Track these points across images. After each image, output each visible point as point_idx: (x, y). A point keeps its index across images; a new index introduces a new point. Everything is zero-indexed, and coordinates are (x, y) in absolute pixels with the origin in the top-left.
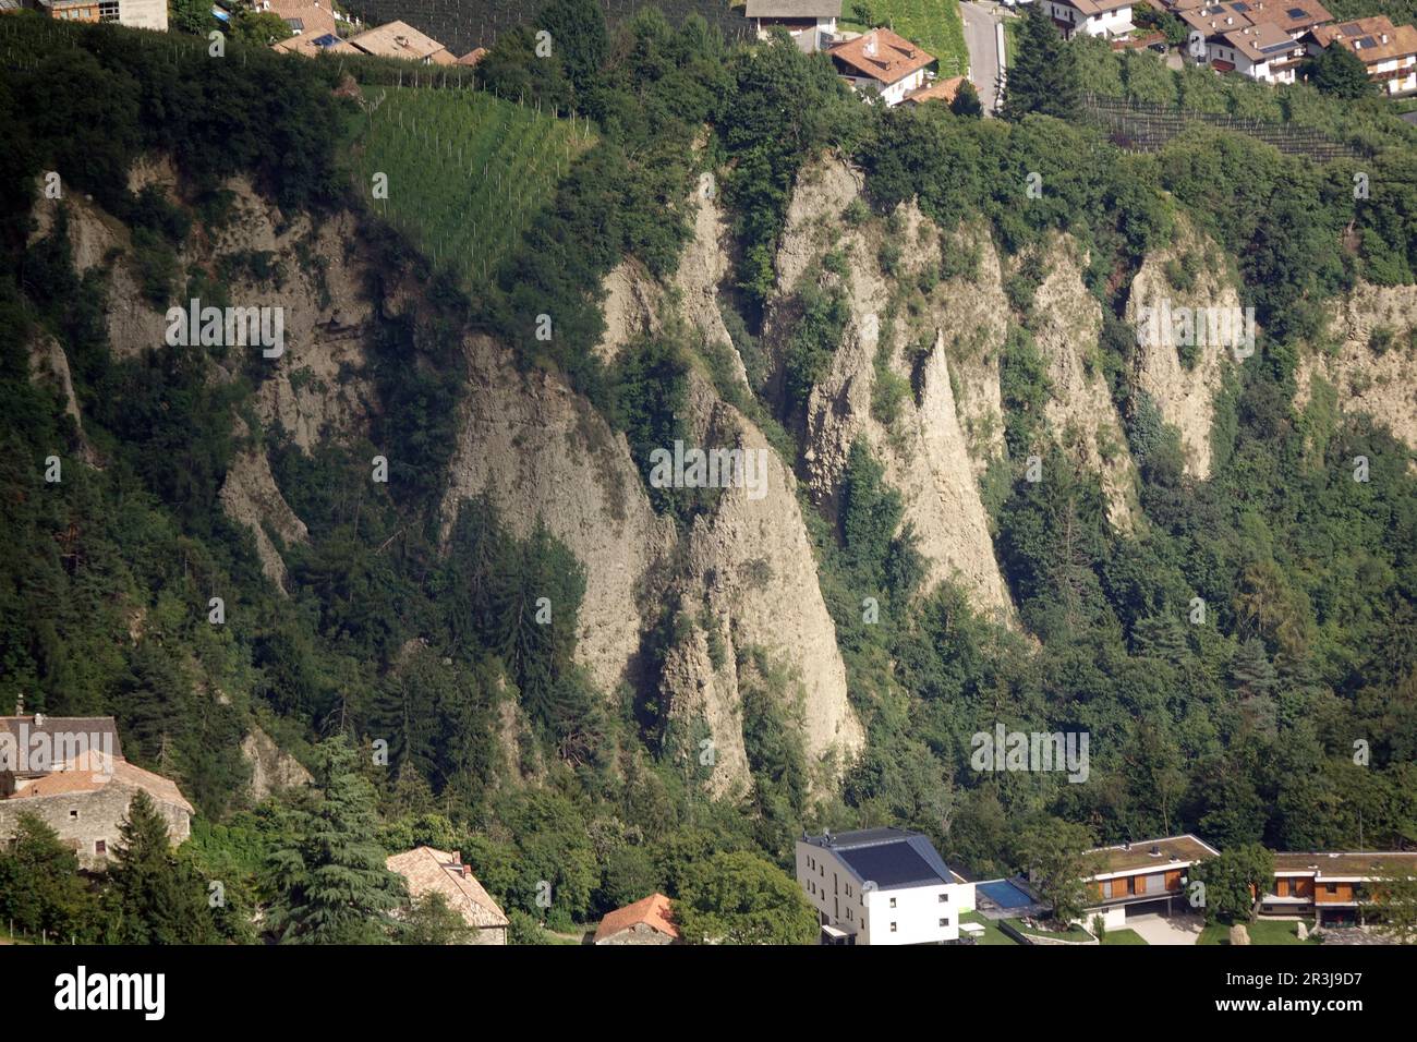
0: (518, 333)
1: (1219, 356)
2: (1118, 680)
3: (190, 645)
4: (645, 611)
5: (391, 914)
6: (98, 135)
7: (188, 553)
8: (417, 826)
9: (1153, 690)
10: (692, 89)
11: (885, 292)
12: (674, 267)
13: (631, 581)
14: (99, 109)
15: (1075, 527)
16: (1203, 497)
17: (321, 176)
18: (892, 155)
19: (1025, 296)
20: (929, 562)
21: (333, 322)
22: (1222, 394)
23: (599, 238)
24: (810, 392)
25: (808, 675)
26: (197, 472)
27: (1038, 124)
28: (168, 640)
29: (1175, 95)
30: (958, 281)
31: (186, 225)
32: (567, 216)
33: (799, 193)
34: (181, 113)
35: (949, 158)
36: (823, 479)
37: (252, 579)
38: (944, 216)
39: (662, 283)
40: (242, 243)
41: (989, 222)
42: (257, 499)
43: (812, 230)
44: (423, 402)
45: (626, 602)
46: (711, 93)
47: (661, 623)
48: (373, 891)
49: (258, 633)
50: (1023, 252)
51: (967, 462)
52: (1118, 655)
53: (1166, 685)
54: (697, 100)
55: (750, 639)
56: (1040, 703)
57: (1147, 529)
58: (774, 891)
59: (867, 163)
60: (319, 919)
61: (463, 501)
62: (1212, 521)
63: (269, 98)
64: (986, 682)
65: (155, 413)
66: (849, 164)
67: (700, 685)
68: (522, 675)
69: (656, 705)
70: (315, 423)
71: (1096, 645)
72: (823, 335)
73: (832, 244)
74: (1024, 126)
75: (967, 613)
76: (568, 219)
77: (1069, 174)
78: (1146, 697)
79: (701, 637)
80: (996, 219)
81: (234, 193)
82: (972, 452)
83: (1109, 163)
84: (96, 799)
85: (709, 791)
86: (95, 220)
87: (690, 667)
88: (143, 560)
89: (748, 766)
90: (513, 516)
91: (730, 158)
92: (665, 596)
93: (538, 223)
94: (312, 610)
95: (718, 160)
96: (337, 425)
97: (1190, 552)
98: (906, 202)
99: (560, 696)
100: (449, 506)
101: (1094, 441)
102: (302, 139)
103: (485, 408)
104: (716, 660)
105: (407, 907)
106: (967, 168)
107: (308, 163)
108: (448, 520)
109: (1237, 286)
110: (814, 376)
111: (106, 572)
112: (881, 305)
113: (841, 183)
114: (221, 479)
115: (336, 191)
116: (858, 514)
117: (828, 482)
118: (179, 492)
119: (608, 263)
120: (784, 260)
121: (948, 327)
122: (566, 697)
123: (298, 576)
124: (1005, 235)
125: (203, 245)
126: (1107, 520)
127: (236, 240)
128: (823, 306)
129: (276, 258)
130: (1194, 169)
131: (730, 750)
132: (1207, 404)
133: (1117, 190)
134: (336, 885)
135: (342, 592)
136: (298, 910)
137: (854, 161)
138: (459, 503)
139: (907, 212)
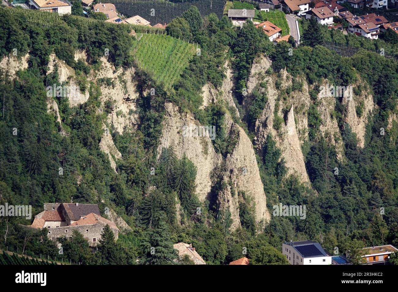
0: (180, 102)
1: (367, 114)
2: (340, 203)
3: (94, 186)
4: (213, 180)
5: (174, 261)
6: (67, 44)
7: (92, 161)
8: (179, 237)
9: (349, 206)
10: (224, 36)
11: (277, 94)
12: (221, 85)
13: (209, 172)
14: (67, 37)
15: (328, 160)
16: (363, 153)
17: (126, 57)
18: (280, 56)
19: (315, 96)
20: (288, 169)
21: (128, 98)
22: (368, 125)
23: (201, 76)
24: (256, 121)
25: (256, 199)
26: (94, 138)
27: (319, 48)
28: (88, 184)
29: (346, 42)
30: (297, 91)
31: (89, 70)
32: (192, 70)
33: (254, 66)
34: (89, 39)
35: (295, 57)
36: (259, 145)
37: (108, 168)
38: (294, 73)
39: (217, 89)
40: (104, 75)
41: (305, 75)
42: (109, 146)
43: (257, 76)
44: (153, 121)
45: (208, 178)
46: (230, 37)
47: (217, 183)
48: (170, 254)
49: (111, 183)
50: (315, 84)
51: (298, 141)
52: (340, 196)
53: (353, 205)
54: (226, 39)
55: (241, 189)
56: (318, 208)
57: (347, 162)
58: (278, 257)
59: (273, 58)
60: (155, 261)
61: (163, 148)
62: (365, 160)
63: (113, 35)
64: (303, 203)
65: (81, 122)
66: (268, 58)
67: (228, 201)
68: (181, 196)
69: (216, 206)
70: (123, 125)
71: (334, 193)
72: (260, 105)
73: (263, 80)
74: (315, 49)
75: (298, 183)
76: (193, 71)
77: (328, 62)
78: (348, 208)
79: (229, 187)
80: (307, 74)
81: (102, 61)
82: (300, 139)
83: (339, 60)
84: (93, 227)
85: (230, 231)
86: (65, 68)
87: (226, 196)
88: (79, 162)
89: (241, 224)
90: (177, 153)
91: (234, 55)
92: (219, 176)
93: (185, 72)
94: (125, 177)
95: (231, 56)
96: (128, 126)
97: (359, 168)
98: (283, 69)
99: (192, 203)
100: (159, 150)
101: (333, 137)
102: (122, 47)
103: (170, 122)
104: (233, 194)
105: (178, 259)
106: (300, 60)
107: (123, 54)
108: (159, 153)
109: (372, 95)
110: (257, 116)
111: (71, 165)
112: (276, 97)
113: (265, 63)
114: (100, 141)
115: (130, 62)
116: (269, 155)
117: (260, 146)
118: (89, 144)
119: (203, 84)
120: (249, 84)
121: (294, 104)
122: (193, 203)
123: (120, 168)
124: (310, 79)
125: (93, 76)
126: (337, 159)
127: (102, 74)
128: (260, 97)
129: (113, 80)
130: (362, 62)
131: (236, 219)
132: (364, 127)
133: (341, 67)
134: (160, 252)
135: (132, 172)
136: (149, 259)
137: (269, 57)
138: (162, 149)
139: (283, 71)
